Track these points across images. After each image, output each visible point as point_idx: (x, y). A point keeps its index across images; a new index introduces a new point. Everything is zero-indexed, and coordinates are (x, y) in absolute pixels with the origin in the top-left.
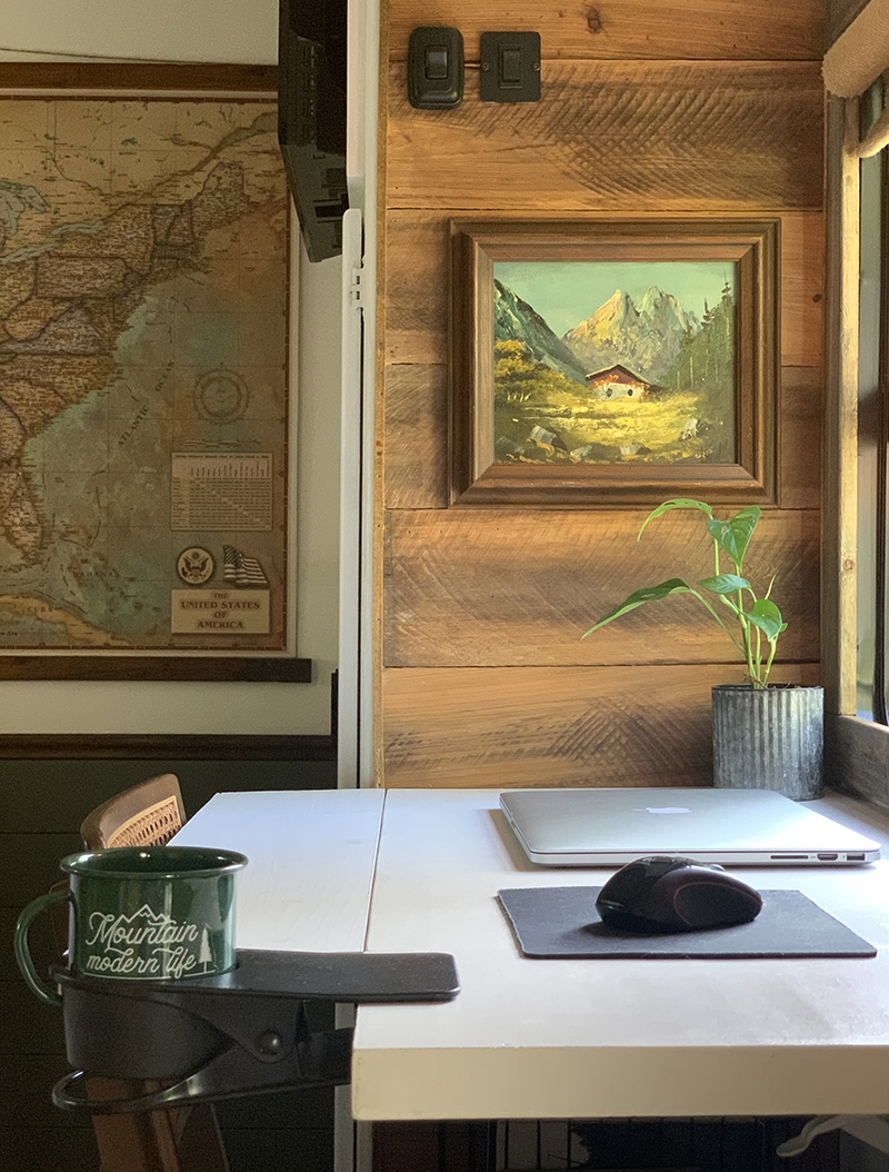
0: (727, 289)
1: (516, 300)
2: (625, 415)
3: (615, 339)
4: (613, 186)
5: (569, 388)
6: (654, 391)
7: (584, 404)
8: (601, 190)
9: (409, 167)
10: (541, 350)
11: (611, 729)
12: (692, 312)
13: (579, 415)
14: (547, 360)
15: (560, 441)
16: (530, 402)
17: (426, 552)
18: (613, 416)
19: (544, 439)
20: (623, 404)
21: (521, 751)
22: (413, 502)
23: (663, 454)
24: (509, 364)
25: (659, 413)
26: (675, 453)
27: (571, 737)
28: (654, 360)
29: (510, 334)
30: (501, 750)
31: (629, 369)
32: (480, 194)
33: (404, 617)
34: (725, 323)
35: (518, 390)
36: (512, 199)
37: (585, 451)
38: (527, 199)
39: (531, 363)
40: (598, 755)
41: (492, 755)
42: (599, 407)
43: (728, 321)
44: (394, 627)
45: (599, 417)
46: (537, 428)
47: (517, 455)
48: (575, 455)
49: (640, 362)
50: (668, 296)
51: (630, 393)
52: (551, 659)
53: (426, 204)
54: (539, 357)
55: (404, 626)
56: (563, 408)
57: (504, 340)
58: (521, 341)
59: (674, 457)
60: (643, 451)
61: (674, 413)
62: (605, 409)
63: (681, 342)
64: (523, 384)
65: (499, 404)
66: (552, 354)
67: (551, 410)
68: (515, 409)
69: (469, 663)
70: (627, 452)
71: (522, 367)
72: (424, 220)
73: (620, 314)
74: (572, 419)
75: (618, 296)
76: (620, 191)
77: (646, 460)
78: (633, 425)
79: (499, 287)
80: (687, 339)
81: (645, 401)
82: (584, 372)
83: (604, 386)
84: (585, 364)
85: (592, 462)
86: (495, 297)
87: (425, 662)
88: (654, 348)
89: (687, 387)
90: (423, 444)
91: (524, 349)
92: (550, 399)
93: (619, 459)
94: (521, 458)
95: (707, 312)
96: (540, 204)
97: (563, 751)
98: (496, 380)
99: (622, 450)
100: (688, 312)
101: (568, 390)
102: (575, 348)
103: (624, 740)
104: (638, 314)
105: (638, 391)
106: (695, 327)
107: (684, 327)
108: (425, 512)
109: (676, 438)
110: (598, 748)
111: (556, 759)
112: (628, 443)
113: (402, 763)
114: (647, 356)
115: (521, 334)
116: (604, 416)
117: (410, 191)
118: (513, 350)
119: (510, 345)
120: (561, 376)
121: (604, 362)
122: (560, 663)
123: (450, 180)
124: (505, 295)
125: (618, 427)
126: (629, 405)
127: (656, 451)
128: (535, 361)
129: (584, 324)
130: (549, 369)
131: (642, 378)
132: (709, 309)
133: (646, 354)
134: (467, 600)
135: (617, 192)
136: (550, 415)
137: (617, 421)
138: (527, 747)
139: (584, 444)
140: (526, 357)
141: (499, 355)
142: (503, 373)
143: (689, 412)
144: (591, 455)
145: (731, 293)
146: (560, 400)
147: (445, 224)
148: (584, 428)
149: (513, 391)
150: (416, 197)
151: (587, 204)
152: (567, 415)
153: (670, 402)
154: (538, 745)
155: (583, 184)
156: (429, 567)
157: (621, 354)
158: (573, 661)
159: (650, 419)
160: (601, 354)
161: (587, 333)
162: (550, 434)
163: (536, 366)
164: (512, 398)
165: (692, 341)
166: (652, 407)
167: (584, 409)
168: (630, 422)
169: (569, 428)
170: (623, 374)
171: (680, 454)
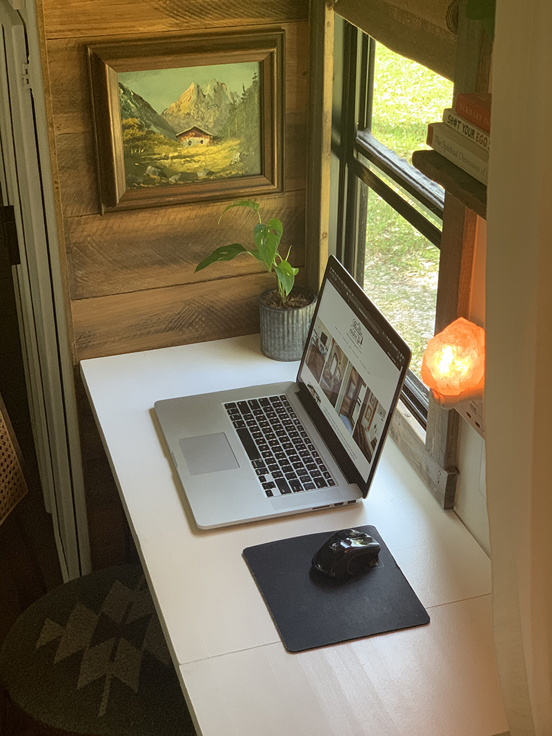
0: (256, 77)
1: (132, 94)
2: (200, 155)
3: (192, 112)
4: (185, 15)
5: (166, 143)
6: (215, 140)
7: (176, 151)
8: (178, 18)
9: (58, 12)
10: (149, 122)
11: (197, 314)
12: (236, 92)
13: (173, 158)
14: (153, 128)
15: (163, 173)
16: (145, 153)
17: (89, 238)
18: (193, 156)
19: (154, 173)
20: (198, 149)
21: (149, 332)
22: (79, 212)
23: (222, 174)
24: (131, 132)
25: (218, 151)
26: (228, 172)
27: (176, 321)
28: (215, 122)
29: (130, 115)
30: (139, 332)
31: (201, 129)
32: (104, 26)
33: (80, 273)
34: (254, 97)
35: (137, 147)
36: (124, 27)
37: (177, 177)
38: (134, 27)
39: (143, 131)
40: (190, 328)
41: (134, 336)
42: (184, 152)
43: (256, 96)
44: (75, 280)
45: (185, 157)
46: (150, 167)
47: (139, 184)
48: (172, 180)
49: (207, 124)
50: (222, 84)
51: (202, 142)
52: (163, 284)
53: (70, 34)
54: (148, 126)
55: (80, 278)
56: (164, 154)
57: (127, 118)
58: (137, 118)
59: (227, 174)
60: (210, 173)
61: (227, 151)
62: (188, 152)
63: (230, 110)
64: (140, 143)
65: (127, 155)
66: (155, 124)
67: (157, 156)
68: (136, 158)
69: (118, 291)
70: (201, 175)
71: (139, 134)
72: (70, 45)
73: (194, 97)
74: (169, 160)
75: (192, 87)
76: (190, 17)
77: (212, 178)
78: (204, 159)
79: (122, 87)
80: (233, 108)
81: (211, 146)
82: (175, 133)
83: (186, 140)
84: (176, 128)
85: (181, 183)
86: (120, 93)
87: (94, 295)
88: (214, 116)
89: (234, 135)
90: (82, 180)
91: (139, 123)
92: (156, 150)
93: (197, 179)
94: (142, 185)
95: (244, 91)
96: (142, 29)
97: (171, 329)
98: (124, 142)
99: (198, 174)
100: (233, 92)
101: (166, 144)
102: (169, 119)
103: (203, 319)
104: (204, 96)
105: (206, 141)
106: (238, 101)
107: (232, 101)
108: (87, 217)
109: (228, 164)
110: (190, 324)
111: (169, 333)
112: (202, 170)
113: (86, 347)
114: (211, 120)
115: (137, 114)
116: (188, 157)
117: (61, 28)
118: (132, 124)
119: (130, 121)
120: (162, 136)
121: (186, 126)
122: (168, 285)
123: (85, 18)
124: (126, 91)
125: (196, 162)
126: (201, 149)
127: (218, 173)
128: (146, 129)
129: (174, 105)
130: (154, 133)
131: (208, 133)
132: (245, 90)
133: (210, 119)
134: (115, 260)
135: (188, 18)
136: (156, 159)
137: (195, 158)
138: (153, 329)
139: (176, 173)
140: (140, 127)
141: (124, 127)
142: (127, 138)
143: (235, 149)
144: (180, 179)
145: (257, 79)
146: (161, 150)
147: (83, 47)
148: (176, 164)
149: (134, 148)
150: (64, 31)
151: (171, 27)
152: (166, 158)
153: (225, 145)
154: (158, 328)
155: (167, 15)
156: (92, 246)
157: (196, 120)
158: (174, 283)
159: (213, 155)
160: (184, 122)
161: (176, 110)
162: (157, 170)
163: (147, 132)
164: (134, 152)
165: (236, 109)
166: (214, 148)
167: (176, 154)
168: (202, 158)
169: (168, 166)
170: (198, 132)
171: (231, 173)
